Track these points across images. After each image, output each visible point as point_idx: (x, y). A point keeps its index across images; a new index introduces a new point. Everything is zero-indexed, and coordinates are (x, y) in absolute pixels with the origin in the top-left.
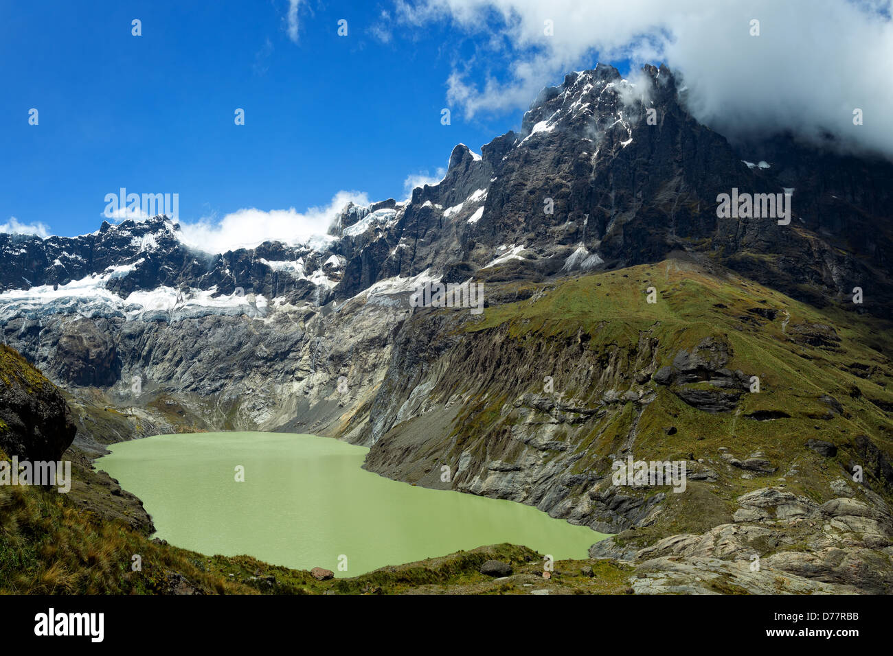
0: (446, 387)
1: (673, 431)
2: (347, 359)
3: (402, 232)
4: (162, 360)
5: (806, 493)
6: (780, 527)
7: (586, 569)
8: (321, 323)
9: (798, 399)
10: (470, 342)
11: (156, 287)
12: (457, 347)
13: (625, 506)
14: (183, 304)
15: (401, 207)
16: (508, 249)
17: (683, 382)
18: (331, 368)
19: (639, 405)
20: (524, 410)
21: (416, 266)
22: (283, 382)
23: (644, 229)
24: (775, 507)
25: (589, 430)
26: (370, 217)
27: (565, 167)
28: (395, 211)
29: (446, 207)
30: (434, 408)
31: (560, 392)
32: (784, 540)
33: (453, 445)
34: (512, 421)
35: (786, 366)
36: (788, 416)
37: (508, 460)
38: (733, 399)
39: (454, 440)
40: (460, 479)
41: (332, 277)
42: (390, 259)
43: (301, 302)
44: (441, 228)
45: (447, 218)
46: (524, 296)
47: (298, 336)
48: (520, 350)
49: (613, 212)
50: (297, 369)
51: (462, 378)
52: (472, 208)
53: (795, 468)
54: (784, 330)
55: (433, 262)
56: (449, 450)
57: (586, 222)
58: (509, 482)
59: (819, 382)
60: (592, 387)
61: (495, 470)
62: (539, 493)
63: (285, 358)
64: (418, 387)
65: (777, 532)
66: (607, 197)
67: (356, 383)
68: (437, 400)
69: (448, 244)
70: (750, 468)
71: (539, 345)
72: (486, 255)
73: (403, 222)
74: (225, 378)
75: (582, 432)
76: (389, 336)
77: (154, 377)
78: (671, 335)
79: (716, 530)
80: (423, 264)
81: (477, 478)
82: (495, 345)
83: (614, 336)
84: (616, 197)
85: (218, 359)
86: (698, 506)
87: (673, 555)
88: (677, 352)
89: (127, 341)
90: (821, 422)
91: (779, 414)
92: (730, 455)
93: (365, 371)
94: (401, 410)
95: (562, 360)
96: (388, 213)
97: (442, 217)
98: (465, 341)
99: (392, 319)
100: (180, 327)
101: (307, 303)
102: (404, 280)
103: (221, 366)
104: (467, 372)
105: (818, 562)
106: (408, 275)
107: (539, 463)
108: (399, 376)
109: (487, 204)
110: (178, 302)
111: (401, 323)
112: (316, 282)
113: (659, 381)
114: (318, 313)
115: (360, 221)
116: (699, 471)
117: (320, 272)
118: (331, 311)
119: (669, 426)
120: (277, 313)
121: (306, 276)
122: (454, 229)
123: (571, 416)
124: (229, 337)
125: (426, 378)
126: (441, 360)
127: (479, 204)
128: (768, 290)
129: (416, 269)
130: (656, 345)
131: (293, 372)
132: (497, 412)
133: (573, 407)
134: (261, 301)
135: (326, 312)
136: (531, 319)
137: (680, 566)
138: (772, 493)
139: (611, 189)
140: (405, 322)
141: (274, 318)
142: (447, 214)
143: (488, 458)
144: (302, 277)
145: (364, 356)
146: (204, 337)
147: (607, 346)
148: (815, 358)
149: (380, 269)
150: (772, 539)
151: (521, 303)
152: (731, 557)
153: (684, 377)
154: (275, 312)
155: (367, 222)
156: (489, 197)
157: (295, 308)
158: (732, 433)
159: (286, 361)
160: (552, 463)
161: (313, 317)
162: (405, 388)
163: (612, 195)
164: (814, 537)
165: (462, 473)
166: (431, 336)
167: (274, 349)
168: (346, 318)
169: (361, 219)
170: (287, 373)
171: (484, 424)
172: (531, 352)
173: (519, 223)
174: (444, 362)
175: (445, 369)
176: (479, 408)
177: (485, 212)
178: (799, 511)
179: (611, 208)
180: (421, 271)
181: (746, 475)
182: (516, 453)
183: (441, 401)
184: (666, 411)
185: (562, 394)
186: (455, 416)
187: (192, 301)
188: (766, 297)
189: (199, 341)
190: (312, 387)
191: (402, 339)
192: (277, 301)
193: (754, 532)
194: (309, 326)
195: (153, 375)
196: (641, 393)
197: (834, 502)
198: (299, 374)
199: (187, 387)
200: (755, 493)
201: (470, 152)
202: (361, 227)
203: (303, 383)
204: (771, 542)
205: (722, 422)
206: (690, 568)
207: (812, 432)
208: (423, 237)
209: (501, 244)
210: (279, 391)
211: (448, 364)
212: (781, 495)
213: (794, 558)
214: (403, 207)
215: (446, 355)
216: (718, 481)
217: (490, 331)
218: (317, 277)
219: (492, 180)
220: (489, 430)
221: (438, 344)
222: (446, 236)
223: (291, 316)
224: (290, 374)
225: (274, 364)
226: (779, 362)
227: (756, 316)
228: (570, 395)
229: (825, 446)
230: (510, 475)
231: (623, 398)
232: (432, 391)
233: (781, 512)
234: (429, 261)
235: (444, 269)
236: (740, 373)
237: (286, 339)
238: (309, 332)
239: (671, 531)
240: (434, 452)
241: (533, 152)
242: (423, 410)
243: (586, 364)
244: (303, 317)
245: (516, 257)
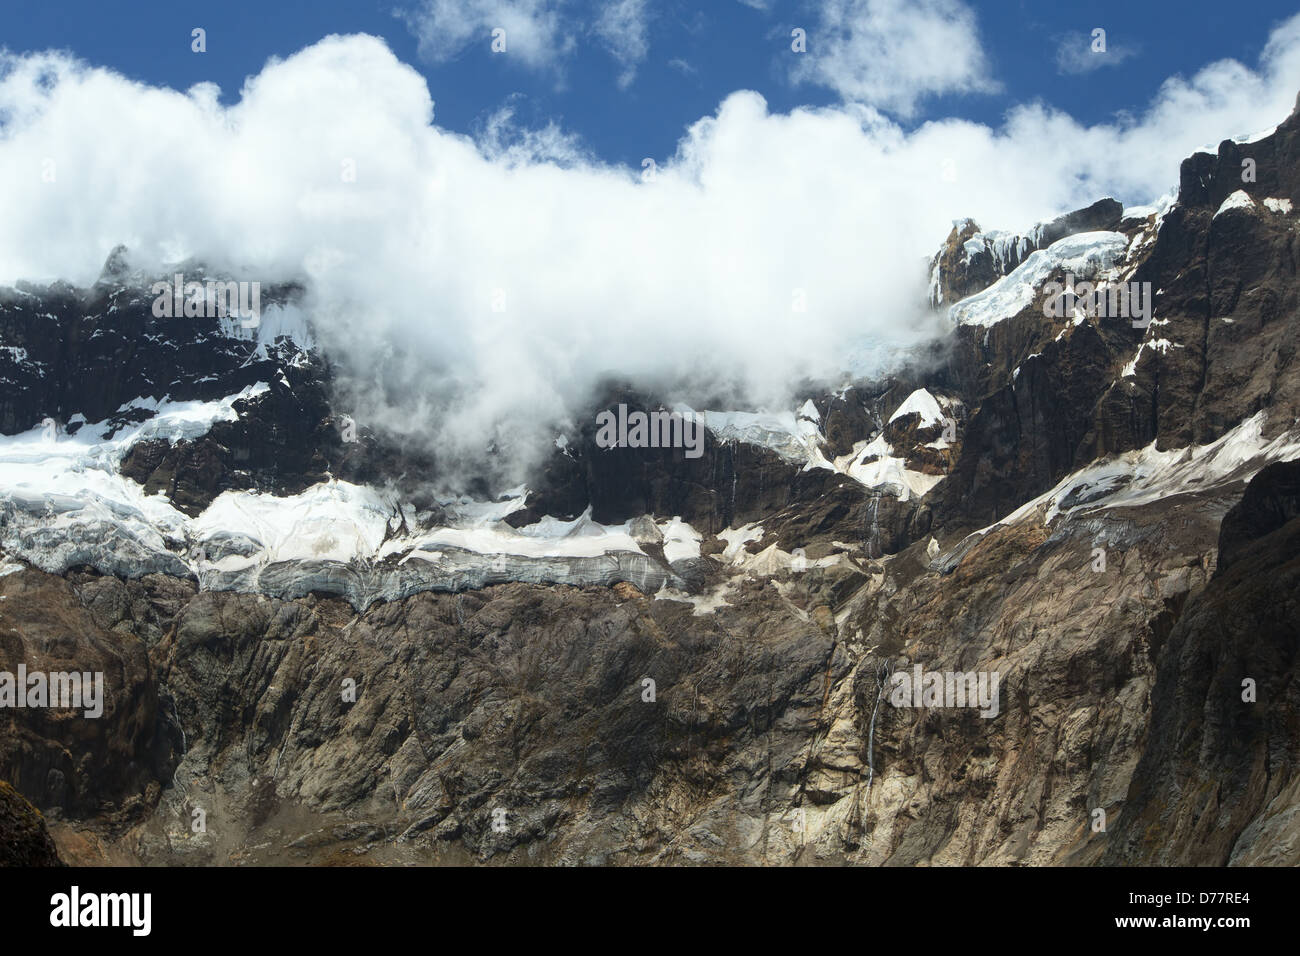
2: (990, 730)
4: (334, 731)
8: (890, 608)
11: (310, 483)
14: (409, 542)
15: (1143, 221)
18: (933, 762)
21: (1215, 407)
22: (766, 807)
26: (1039, 264)
28: (1122, 236)
41: (919, 461)
42: (1118, 392)
43: (815, 543)
47: (811, 654)
50: (815, 764)
55: (1275, 387)
63: (769, 725)
67: (1027, 810)
73: (1154, 267)
74: (562, 796)
76: (1135, 646)
77: (305, 790)
80: (1241, 399)
85: (538, 730)
89: (202, 662)
93: (1055, 769)
96: (1097, 245)
99: (1141, 592)
100: (399, 620)
101: (836, 544)
102: (1174, 456)
103: (549, 753)
106: (1187, 439)
110: (389, 535)
112: (867, 476)
114: (879, 578)
115: (1004, 279)
117: (879, 445)
118: (921, 570)
120: (737, 579)
121: (830, 457)
124: (572, 656)
129: (1214, 419)
131: (801, 776)
134: (681, 540)
135: (906, 572)
141: (726, 597)
144: (818, 460)
145: (1050, 720)
146: (485, 657)
149: (1087, 425)
154: (730, 575)
155: (1027, 279)
157: (799, 562)
159: (776, 739)
161: (860, 594)
162: (1210, 827)
167: (733, 699)
168: (977, 592)
169: (1009, 270)
170: (779, 777)
180: (1231, 424)
187: (441, 535)
189: (469, 667)
190: (872, 826)
192: (735, 539)
194: (850, 618)
195: (299, 784)
198: (824, 783)
199: (424, 827)
202: (1010, 295)
203: (840, 811)
210: (752, 840)
214: (1151, 219)
218: (867, 461)
223: (784, 588)
224: (790, 784)
225: (731, 749)
234: (1259, 386)
237: (770, 665)
238: (849, 641)
244: (826, 590)
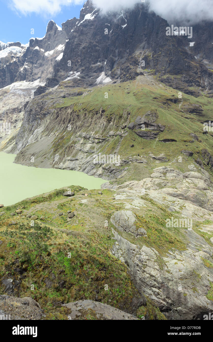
0: (48, 130)
1: (133, 146)
3: (25, 60)
5: (178, 169)
6: (167, 180)
7: (100, 192)
9: (181, 135)
10: (58, 112)
12: (53, 114)
13: (114, 171)
15: (24, 47)
16: (73, 74)
17: (138, 128)
19: (121, 136)
20: (79, 138)
21: (33, 77)
23: (128, 66)
24: (166, 173)
25: (103, 146)
26: (8, 50)
27: (98, 37)
28: (21, 49)
29: (46, 51)
30: (44, 138)
31: (93, 132)
32: (168, 184)
33: (52, 152)
34: (75, 143)
35: (178, 122)
36: (176, 141)
37: (73, 157)
38: (156, 135)
39: (53, 150)
40: (55, 164)
42: (20, 72)
44: (44, 60)
45: (47, 56)
46: (80, 94)
48: (78, 116)
49: (117, 59)
51: (55, 126)
52: (58, 53)
53: (176, 160)
54: (180, 107)
55: (41, 76)
56: (51, 154)
57: (105, 63)
58: (74, 164)
59: (191, 128)
60: (105, 130)
61: (68, 160)
62: (84, 168)
64: (36, 130)
65: (166, 181)
66: (115, 52)
68: (45, 135)
69: (48, 69)
70: (159, 159)
71: (85, 114)
72: (64, 75)
73: (25, 55)
75: (100, 146)
76: (22, 108)
78: (135, 111)
79: (144, 180)
80: (36, 77)
81: (61, 163)
82: (68, 113)
83: (114, 111)
84: (118, 52)
86: (139, 172)
87: (129, 187)
88: (137, 117)
90: (189, 143)
91: (173, 140)
92: (152, 155)
93: (12, 122)
94: (30, 139)
95: (94, 120)
96: (17, 49)
97: (44, 55)
98: (56, 111)
99: (23, 100)
102: (28, 83)
104: (57, 124)
105: (179, 192)
106: (30, 81)
107: (85, 157)
108: (28, 125)
109: (65, 52)
111: (28, 102)
113: (129, 128)
116: (140, 160)
119: (131, 144)
122: (50, 62)
123: (97, 141)
125: (40, 127)
126: (46, 119)
127: (62, 51)
128: (176, 90)
129: (33, 79)
130: (129, 114)
132: (69, 139)
133: (97, 137)
136: (83, 103)
137: (131, 191)
138: (166, 168)
139: (116, 48)
140: (29, 102)
142: (46, 54)
143: (66, 156)
145: (11, 116)
147: (111, 114)
148: (190, 118)
149: (16, 77)
150: (163, 184)
151: (79, 97)
152: (149, 189)
153: (139, 126)
155: (7, 52)
156: (65, 49)
158: (154, 147)
160: (89, 157)
162: (31, 130)
163: (117, 51)
164: (179, 184)
165: (56, 162)
166: (41, 109)
171: (64, 144)
172: (82, 117)
173: (78, 62)
174: (48, 120)
175: (48, 123)
176: (62, 138)
177: (64, 56)
178: (175, 175)
179: (116, 57)
180: (35, 80)
181: (157, 162)
182: (76, 154)
183: (47, 135)
184: (131, 139)
185: (94, 133)
186: (52, 141)
188: (174, 94)
191: (28, 109)
193: (157, 181)
196: (123, 132)
197: (188, 173)
200: (160, 168)
201: (57, 25)
204: (163, 185)
205: (151, 143)
206: (134, 192)
207: (184, 147)
208: (36, 64)
209: (70, 71)
211: (49, 120)
212: (169, 169)
213: (171, 190)
215: (48, 117)
216: (147, 163)
217: (66, 108)
219: (67, 41)
220: (66, 146)
221: (44, 112)
222: (46, 65)
226: (176, 120)
227: (169, 102)
228: (96, 133)
229: (189, 152)
230: (74, 162)
231: (116, 134)
232: (43, 131)
233: (168, 175)
234: (39, 75)
235: (46, 80)
236: (160, 125)
239: (129, 179)
240: (45, 155)
241: (85, 29)
242: (39, 139)
243: (103, 121)
245: (77, 77)
